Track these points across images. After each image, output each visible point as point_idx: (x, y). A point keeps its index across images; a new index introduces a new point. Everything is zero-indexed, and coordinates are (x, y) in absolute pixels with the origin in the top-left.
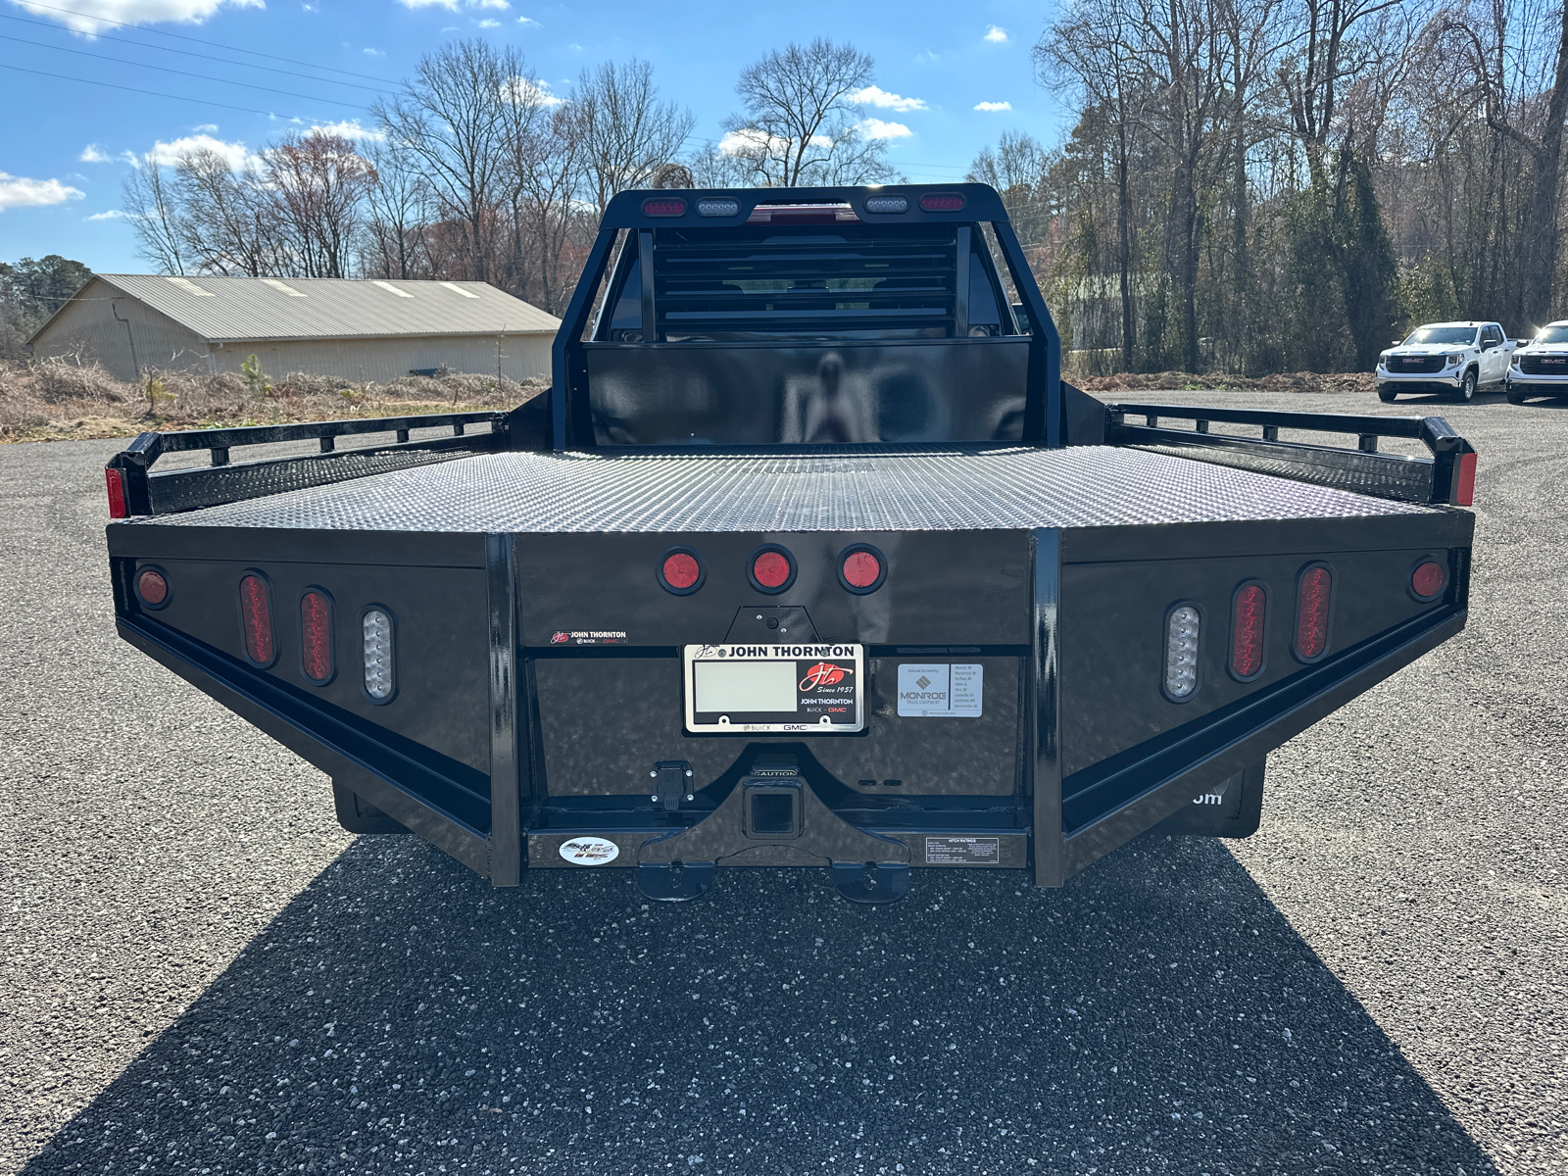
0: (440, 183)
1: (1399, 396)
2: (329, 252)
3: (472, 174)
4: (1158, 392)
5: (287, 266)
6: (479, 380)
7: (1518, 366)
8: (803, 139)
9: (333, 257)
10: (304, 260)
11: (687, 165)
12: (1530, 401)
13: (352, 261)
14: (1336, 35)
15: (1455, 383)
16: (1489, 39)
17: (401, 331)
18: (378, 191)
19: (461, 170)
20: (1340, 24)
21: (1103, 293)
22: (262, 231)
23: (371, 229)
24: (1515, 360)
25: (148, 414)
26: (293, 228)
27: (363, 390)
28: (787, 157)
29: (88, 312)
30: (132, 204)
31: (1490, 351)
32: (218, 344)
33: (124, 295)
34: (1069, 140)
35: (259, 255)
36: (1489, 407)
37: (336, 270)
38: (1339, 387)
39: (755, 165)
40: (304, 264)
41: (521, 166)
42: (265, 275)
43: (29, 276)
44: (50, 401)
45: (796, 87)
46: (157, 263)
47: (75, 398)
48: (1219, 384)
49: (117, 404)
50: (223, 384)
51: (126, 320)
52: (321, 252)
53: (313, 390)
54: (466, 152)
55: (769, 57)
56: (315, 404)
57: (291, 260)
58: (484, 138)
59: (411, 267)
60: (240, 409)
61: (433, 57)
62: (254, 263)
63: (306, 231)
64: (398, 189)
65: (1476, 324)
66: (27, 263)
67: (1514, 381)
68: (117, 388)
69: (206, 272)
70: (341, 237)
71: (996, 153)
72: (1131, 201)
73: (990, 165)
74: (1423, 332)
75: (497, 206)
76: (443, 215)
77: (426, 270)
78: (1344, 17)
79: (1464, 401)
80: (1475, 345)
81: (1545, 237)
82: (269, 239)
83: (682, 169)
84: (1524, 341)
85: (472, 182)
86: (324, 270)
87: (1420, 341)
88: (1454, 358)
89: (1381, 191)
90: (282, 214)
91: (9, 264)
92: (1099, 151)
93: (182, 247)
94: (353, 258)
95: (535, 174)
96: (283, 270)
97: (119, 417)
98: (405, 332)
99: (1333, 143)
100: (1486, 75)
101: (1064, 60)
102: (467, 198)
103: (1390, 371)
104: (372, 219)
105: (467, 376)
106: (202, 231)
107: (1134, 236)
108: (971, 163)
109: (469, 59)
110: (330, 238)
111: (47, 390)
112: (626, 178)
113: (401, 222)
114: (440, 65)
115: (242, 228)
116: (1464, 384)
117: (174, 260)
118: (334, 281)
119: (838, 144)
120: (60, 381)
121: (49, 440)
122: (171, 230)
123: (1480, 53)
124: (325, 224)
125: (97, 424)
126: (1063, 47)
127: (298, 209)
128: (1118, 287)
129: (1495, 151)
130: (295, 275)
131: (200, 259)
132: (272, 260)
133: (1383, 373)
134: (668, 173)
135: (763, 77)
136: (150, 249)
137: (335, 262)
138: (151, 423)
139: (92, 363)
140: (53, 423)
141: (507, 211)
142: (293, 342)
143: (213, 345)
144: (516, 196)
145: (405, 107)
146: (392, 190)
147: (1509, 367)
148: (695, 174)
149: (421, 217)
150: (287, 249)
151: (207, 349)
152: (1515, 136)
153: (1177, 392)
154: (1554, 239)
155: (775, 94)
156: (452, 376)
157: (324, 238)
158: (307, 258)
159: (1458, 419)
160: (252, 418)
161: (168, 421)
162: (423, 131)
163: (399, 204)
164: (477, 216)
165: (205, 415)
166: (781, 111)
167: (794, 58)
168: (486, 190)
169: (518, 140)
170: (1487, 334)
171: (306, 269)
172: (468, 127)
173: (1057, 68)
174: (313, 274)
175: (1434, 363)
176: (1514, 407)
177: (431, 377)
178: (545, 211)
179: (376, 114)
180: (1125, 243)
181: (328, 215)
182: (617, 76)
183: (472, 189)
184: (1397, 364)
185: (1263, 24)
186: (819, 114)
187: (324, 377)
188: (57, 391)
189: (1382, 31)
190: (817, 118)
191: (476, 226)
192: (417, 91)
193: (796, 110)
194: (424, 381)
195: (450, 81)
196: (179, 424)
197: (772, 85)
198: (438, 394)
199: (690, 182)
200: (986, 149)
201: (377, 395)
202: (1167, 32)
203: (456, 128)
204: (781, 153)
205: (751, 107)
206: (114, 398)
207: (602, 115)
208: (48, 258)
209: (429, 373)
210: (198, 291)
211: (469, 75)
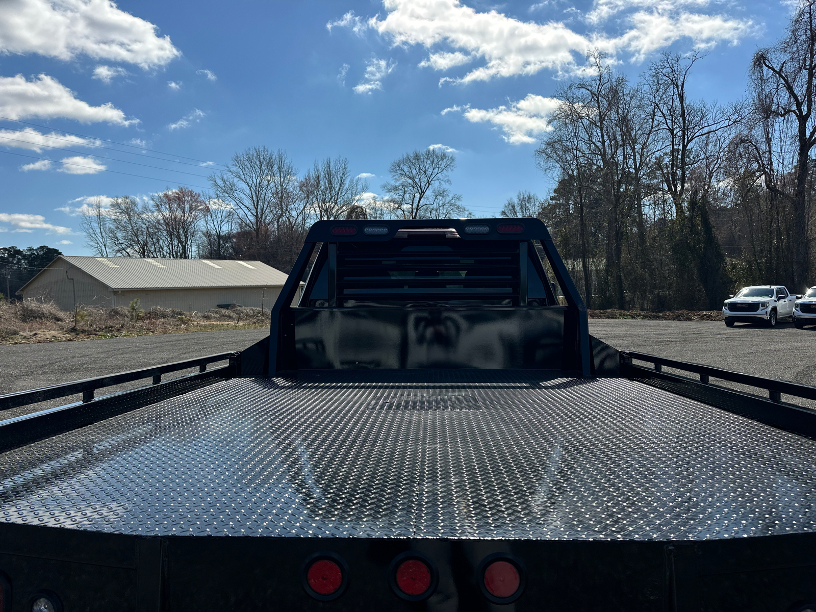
0: (241, 214)
1: (736, 324)
2: (182, 245)
3: (257, 209)
4: (607, 320)
5: (160, 252)
6: (252, 310)
7: (798, 309)
8: (420, 195)
9: (184, 247)
10: (169, 249)
11: (364, 206)
12: (806, 327)
13: (193, 250)
14: (685, 147)
15: (766, 317)
16: (763, 147)
17: (214, 285)
18: (209, 216)
19: (251, 207)
20: (686, 141)
21: (574, 269)
22: (149, 235)
23: (204, 234)
24: (796, 305)
25: (72, 329)
26: (165, 233)
27: (191, 316)
28: (413, 202)
29: (53, 275)
30: (86, 221)
31: (782, 301)
32: (118, 291)
33: (73, 267)
34: (552, 194)
35: (147, 246)
36: (786, 330)
37: (185, 254)
38: (702, 318)
39: (397, 206)
40: (168, 251)
41: (282, 205)
42: (149, 256)
43: (30, 256)
44: (24, 321)
45: (417, 170)
46: (95, 250)
47: (38, 320)
48: (638, 316)
49: (59, 322)
50: (117, 313)
51: (73, 279)
52: (178, 245)
53: (164, 316)
54: (255, 198)
55: (405, 156)
56: (163, 323)
57: (163, 249)
58: (264, 192)
59: (223, 253)
60: (122, 327)
61: (241, 154)
62: (144, 250)
63: (171, 235)
64: (219, 215)
65: (773, 287)
66: (31, 249)
67: (797, 316)
68: (61, 314)
69: (119, 254)
70: (189, 238)
71: (516, 201)
72: (586, 224)
73: (513, 207)
74: (745, 290)
75: (269, 224)
76: (241, 228)
77: (231, 254)
78: (688, 138)
79: (771, 327)
80: (774, 298)
81: (803, 243)
82: (152, 239)
83: (361, 207)
84: (800, 296)
85: (257, 212)
86: (179, 254)
87: (744, 295)
88: (764, 305)
89: (712, 220)
90: (160, 227)
91: (21, 250)
92: (568, 200)
93: (109, 242)
94: (194, 248)
95: (288, 209)
96: (158, 254)
97: (58, 330)
98: (216, 285)
99: (686, 197)
100: (763, 164)
101: (550, 157)
102: (253, 219)
103: (730, 311)
104: (205, 229)
105: (246, 308)
106: (120, 235)
107: (588, 241)
108: (503, 205)
109: (258, 155)
110: (183, 239)
111: (24, 315)
112: (333, 211)
113: (219, 232)
114: (244, 158)
115: (140, 233)
116: (770, 318)
117: (103, 248)
118: (183, 260)
119: (438, 197)
120: (31, 310)
121: (16, 343)
122: (104, 234)
123: (759, 154)
124: (181, 232)
125: (44, 335)
126: (549, 151)
127: (168, 225)
128: (581, 266)
129: (772, 201)
130: (164, 257)
131: (116, 248)
132: (153, 249)
133: (726, 311)
134: (354, 209)
135: (402, 166)
136: (92, 243)
137: (185, 250)
138: (73, 334)
139: (50, 301)
140: (21, 333)
141: (274, 226)
142: (158, 290)
143: (116, 292)
144: (278, 220)
145: (225, 177)
146: (216, 216)
147: (794, 309)
148: (368, 210)
149: (230, 229)
150: (161, 243)
151: (112, 294)
152: (782, 193)
153: (617, 320)
154: (807, 244)
155: (407, 173)
156: (239, 308)
157: (180, 238)
158: (171, 248)
159: (771, 337)
160: (128, 331)
161: (82, 332)
162: (234, 188)
163: (219, 223)
164: (258, 229)
165: (103, 329)
166: (410, 181)
167: (417, 157)
168: (264, 217)
169: (282, 193)
170: (779, 292)
171: (170, 254)
172: (256, 186)
173: (546, 161)
174: (173, 255)
175: (754, 307)
176: (799, 331)
177: (228, 309)
178: (293, 227)
179: (211, 180)
180: (584, 245)
181: (183, 228)
182: (332, 164)
183: (257, 216)
184: (734, 307)
185: (647, 141)
186: (429, 183)
187: (171, 309)
188: (29, 316)
189: (707, 144)
190: (427, 185)
191: (257, 233)
192: (232, 169)
193: (417, 180)
194: (223, 311)
195: (248, 165)
196: (88, 335)
197: (406, 169)
198: (230, 317)
199: (365, 214)
200: (511, 199)
201: (198, 318)
202: (599, 144)
203: (250, 187)
204: (410, 201)
205: (395, 179)
206: (58, 319)
207: (323, 183)
208: (41, 247)
209: (226, 307)
210: (111, 265)
211: (258, 163)
